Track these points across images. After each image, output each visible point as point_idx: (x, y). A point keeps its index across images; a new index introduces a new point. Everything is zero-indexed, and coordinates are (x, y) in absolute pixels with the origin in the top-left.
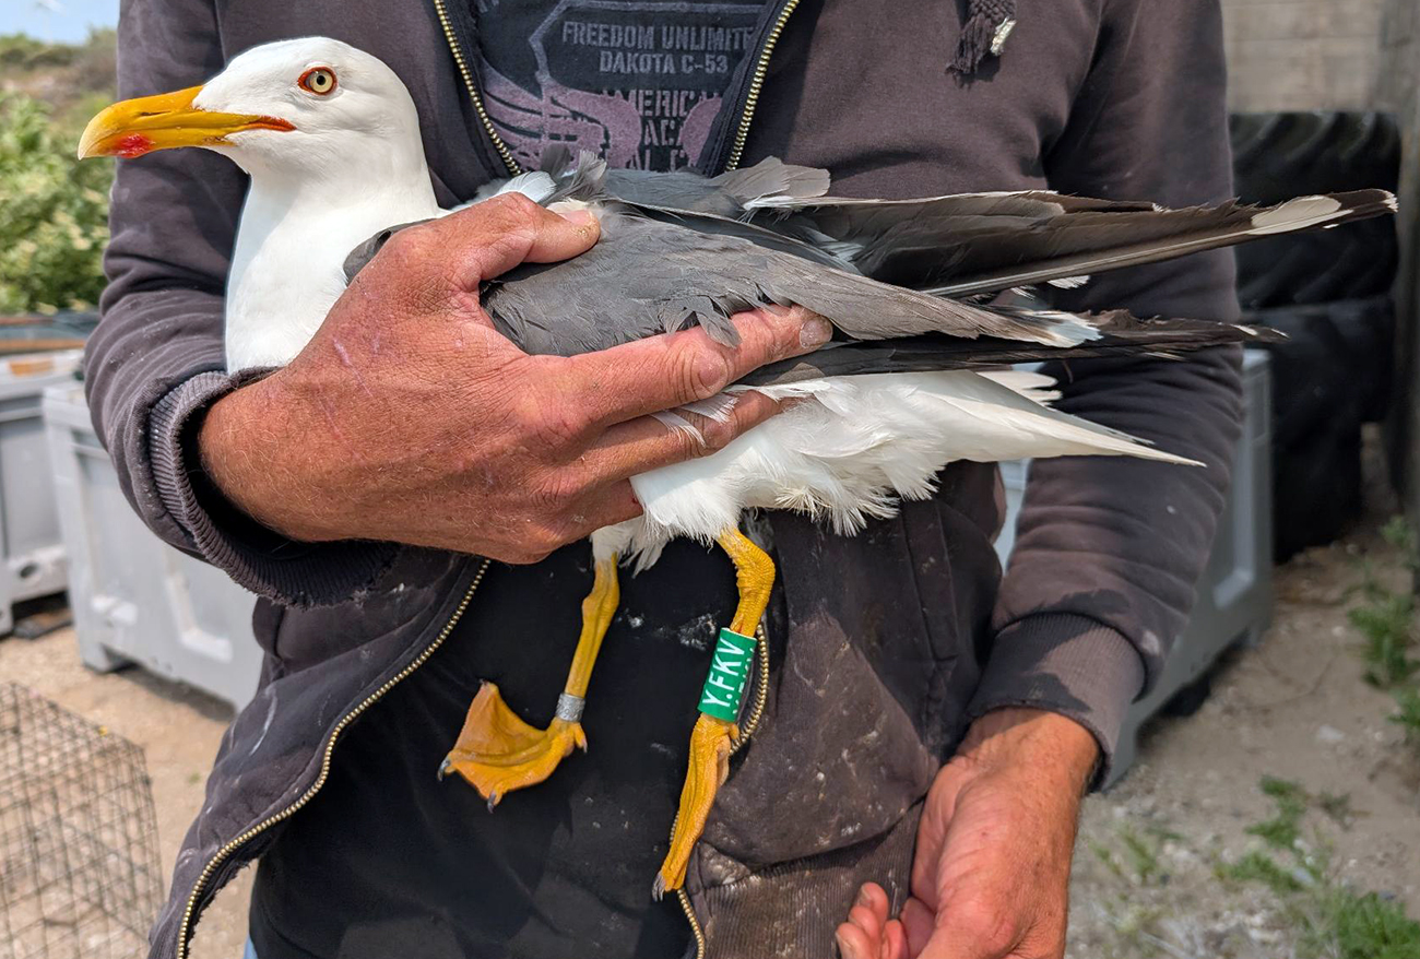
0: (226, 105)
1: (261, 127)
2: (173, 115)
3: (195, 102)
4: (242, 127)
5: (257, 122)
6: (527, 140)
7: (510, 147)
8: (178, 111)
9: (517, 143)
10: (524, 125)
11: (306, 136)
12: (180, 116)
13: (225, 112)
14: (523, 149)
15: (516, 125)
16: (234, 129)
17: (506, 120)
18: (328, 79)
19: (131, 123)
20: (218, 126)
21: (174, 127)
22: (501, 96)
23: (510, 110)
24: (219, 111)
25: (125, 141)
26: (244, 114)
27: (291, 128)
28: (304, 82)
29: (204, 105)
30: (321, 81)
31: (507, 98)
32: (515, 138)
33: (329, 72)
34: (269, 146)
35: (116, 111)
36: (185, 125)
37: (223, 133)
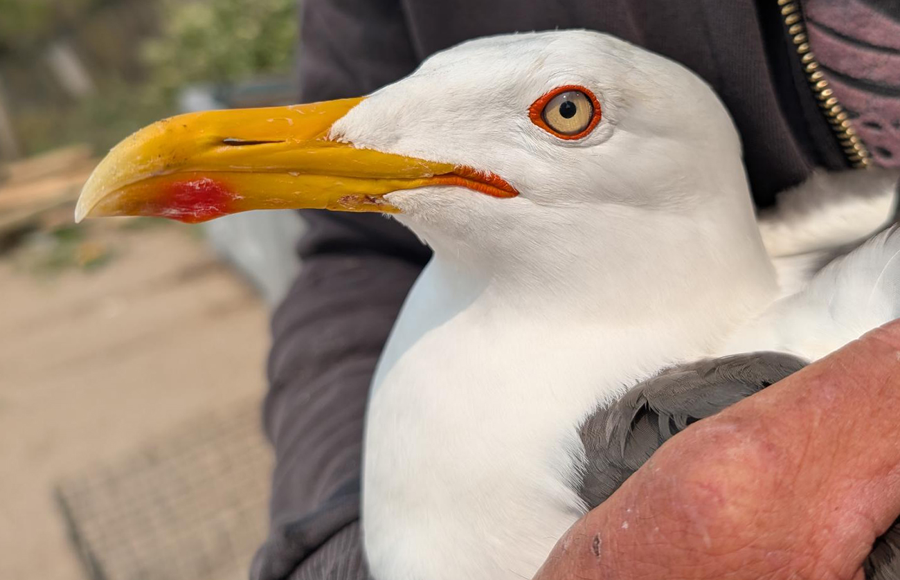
0: (398, 138)
1: (456, 184)
2: (288, 147)
3: (337, 126)
4: (421, 181)
5: (451, 174)
6: (881, 101)
7: (851, 114)
8: (298, 141)
9: (863, 106)
10: (876, 75)
11: (539, 211)
12: (300, 151)
13: (391, 151)
14: (872, 116)
15: (860, 75)
16: (405, 184)
17: (844, 65)
18: (583, 109)
19: (196, 157)
20: (375, 178)
21: (287, 171)
22: (835, 24)
23: (851, 49)
24: (380, 148)
25: (180, 190)
26: (427, 159)
27: (513, 193)
28: (539, 113)
29: (351, 136)
30: (568, 111)
31: (847, 28)
32: (859, 98)
33: (588, 96)
34: (466, 220)
35: (170, 131)
36: (307, 169)
37: (383, 190)
